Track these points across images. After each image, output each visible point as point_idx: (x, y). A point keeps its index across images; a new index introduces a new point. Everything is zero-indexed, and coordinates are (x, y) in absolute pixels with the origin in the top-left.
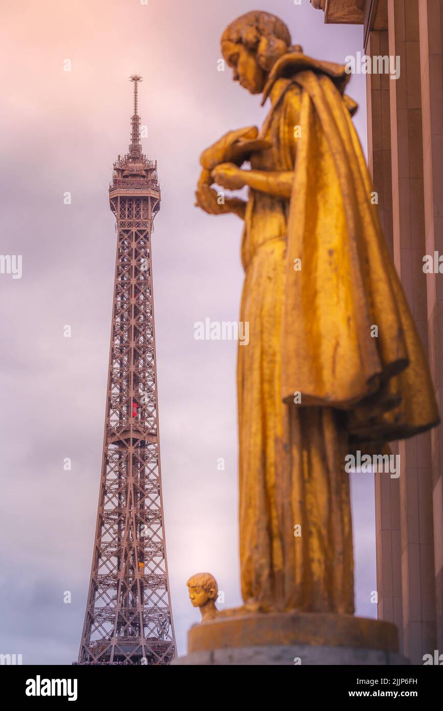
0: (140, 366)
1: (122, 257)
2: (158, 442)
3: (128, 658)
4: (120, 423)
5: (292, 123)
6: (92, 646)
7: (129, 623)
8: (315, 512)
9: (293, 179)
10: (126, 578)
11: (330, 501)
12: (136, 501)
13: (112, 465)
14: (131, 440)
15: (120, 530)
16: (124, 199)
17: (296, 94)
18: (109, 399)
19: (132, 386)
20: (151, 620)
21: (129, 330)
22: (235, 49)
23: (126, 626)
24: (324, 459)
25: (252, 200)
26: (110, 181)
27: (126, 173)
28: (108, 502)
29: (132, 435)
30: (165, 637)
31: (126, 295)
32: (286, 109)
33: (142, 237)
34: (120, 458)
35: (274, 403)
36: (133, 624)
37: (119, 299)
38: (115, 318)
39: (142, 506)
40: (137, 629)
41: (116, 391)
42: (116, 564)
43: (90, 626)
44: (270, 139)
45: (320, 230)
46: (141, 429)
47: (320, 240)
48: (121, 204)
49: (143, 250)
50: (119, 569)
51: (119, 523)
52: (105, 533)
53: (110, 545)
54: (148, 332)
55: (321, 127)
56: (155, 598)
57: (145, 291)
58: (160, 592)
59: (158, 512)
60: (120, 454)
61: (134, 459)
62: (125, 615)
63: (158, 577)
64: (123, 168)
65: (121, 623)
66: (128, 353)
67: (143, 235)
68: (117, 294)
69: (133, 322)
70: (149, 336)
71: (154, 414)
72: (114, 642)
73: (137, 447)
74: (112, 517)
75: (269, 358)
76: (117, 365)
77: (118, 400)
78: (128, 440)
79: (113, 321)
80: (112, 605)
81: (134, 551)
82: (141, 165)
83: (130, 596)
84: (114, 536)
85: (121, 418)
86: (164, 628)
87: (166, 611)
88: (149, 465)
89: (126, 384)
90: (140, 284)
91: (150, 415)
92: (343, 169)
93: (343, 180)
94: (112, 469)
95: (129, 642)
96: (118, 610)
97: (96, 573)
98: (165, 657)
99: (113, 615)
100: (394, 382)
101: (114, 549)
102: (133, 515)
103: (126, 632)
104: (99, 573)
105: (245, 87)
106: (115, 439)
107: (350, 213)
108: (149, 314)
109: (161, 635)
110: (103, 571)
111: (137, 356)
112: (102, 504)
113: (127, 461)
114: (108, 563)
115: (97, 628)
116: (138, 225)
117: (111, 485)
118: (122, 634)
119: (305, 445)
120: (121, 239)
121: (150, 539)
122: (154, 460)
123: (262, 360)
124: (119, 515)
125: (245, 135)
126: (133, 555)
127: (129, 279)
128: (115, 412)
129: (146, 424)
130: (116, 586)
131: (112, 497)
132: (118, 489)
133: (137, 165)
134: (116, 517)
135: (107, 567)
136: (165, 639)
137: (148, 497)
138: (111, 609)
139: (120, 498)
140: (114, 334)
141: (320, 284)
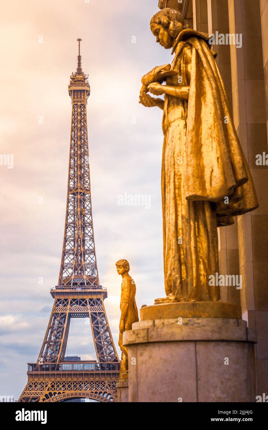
0: (82, 161)
1: (74, 115)
2: (90, 193)
3: (79, 284)
4: (74, 185)
5: (187, 62)
6: (63, 279)
7: (79, 269)
8: (202, 252)
9: (189, 90)
10: (77, 250)
11: (208, 246)
12: (81, 218)
13: (71, 203)
14: (79, 192)
15: (75, 230)
16: (74, 91)
17: (189, 49)
18: (69, 175)
19: (79, 170)
20: (88, 268)
21: (77, 146)
22: (157, 27)
23: (78, 270)
24: (205, 226)
25: (167, 100)
26: (69, 83)
27: (75, 80)
28: (69, 218)
29: (79, 191)
30: (94, 275)
31: (76, 131)
32: (184, 56)
33: (82, 107)
34: (74, 200)
35: (181, 199)
36: (81, 270)
37: (73, 133)
38: (71, 141)
39: (84, 220)
40: (82, 271)
41: (72, 172)
42: (73, 245)
43: (63, 271)
44: (176, 70)
45: (203, 115)
46: (83, 188)
47: (203, 120)
48: (73, 93)
49: (83, 112)
50: (74, 247)
51: (74, 227)
52: (68, 232)
53: (70, 237)
54: (86, 147)
55: (202, 64)
56: (89, 259)
57: (84, 130)
58: (92, 256)
59: (90, 223)
60: (74, 198)
61: (80, 200)
62: (77, 266)
63: (91, 250)
64: (74, 78)
65: (75, 269)
66: (77, 156)
67: (83, 106)
68: (72, 131)
69: (79, 143)
70: (86, 149)
71: (88, 181)
72: (73, 277)
73: (81, 196)
74: (71, 225)
75: (178, 177)
76: (72, 161)
77: (73, 176)
78: (77, 193)
79: (71, 143)
80: (72, 262)
81: (81, 239)
82: (82, 76)
83: (79, 258)
84: (72, 233)
85: (74, 183)
86: (94, 271)
87: (94, 264)
88: (86, 203)
89: (76, 169)
90: (82, 127)
91: (87, 182)
92: (214, 85)
93: (214, 91)
94: (71, 205)
95: (79, 277)
96: (74, 264)
97: (65, 248)
98: (94, 283)
99: (72, 266)
100: (239, 189)
101: (72, 239)
102: (80, 224)
103: (78, 273)
104: (66, 249)
105: (162, 45)
106: (72, 192)
107: (218, 107)
108: (86, 139)
109: (92, 274)
110: (68, 248)
111: (81, 157)
112: (67, 219)
113: (77, 201)
114: (70, 244)
115: (65, 271)
116: (81, 101)
117: (71, 211)
118: (76, 274)
119: (196, 219)
120: (74, 107)
121: (87, 234)
122: (89, 201)
123: (174, 178)
124: (74, 224)
125: (164, 69)
126: (80, 241)
127: (77, 125)
128: (72, 181)
129: (85, 186)
130: (73, 254)
131: (71, 217)
132: (73, 213)
133: (80, 76)
134: (73, 225)
135: (70, 246)
136: (94, 276)
137: (86, 216)
138: (71, 263)
139: (74, 217)
140: (71, 148)
141: (203, 141)
